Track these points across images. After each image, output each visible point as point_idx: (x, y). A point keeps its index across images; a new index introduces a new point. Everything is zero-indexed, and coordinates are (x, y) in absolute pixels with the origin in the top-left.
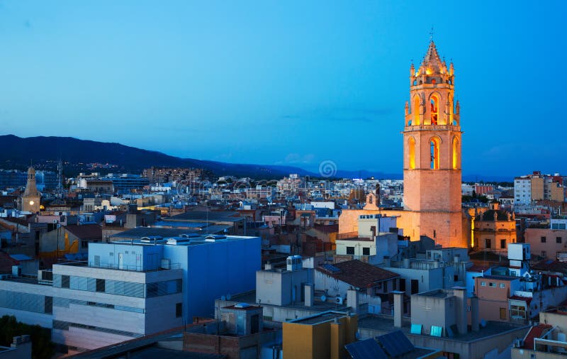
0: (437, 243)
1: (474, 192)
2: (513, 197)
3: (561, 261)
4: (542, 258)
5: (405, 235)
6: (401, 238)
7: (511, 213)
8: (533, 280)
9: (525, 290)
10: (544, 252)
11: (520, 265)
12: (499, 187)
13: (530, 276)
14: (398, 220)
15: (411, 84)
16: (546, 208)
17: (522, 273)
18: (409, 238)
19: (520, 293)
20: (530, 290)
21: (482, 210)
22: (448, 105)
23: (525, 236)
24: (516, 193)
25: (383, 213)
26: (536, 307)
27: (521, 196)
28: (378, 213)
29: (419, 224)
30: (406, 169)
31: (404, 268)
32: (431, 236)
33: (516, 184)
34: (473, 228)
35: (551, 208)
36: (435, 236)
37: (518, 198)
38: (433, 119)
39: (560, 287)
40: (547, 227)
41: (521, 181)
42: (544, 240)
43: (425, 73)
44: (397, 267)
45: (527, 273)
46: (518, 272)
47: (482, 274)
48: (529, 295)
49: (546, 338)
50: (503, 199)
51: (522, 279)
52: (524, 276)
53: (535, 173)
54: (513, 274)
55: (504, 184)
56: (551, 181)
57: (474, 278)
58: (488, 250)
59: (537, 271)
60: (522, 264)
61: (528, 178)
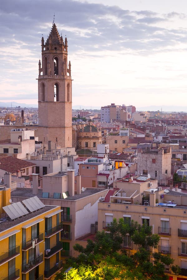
1: (79, 115)
2: (100, 118)
3: (125, 153)
4: (115, 152)
6: (37, 142)
7: (99, 127)
8: (110, 164)
9: (106, 170)
10: (116, 149)
19: (103, 172)
23: (107, 140)
24: (102, 116)
26: (111, 179)
30: (40, 102)
31: (39, 160)
35: (120, 124)
37: (103, 119)
39: (124, 167)
40: (118, 134)
41: (105, 109)
42: (116, 142)
43: (50, 44)
44: (35, 160)
47: (83, 162)
49: (116, 195)
51: (104, 164)
53: (112, 104)
54: (100, 161)
56: (120, 109)
57: (78, 164)
58: (86, 148)
59: (113, 159)
60: (105, 156)
61: (109, 107)
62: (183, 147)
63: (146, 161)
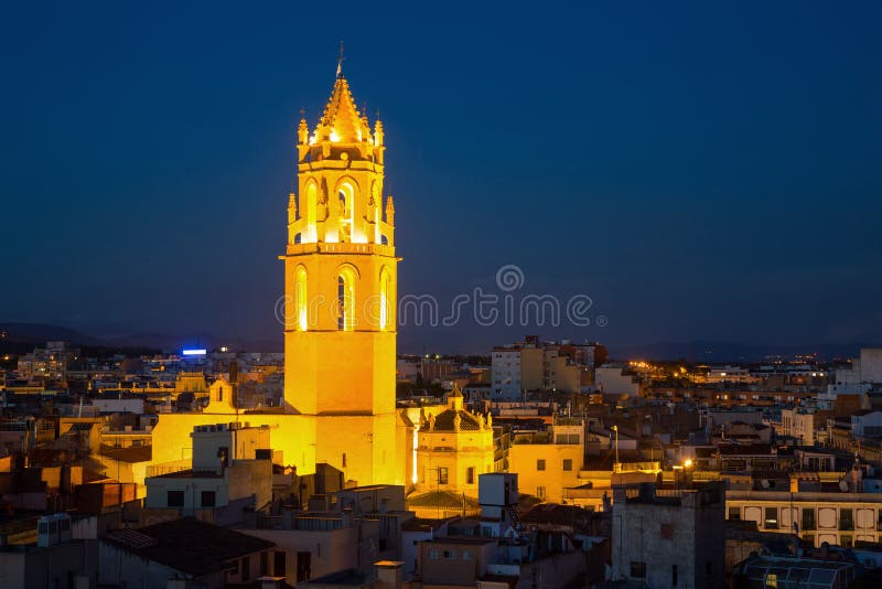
0: (347, 478)
1: (419, 375)
2: (489, 385)
3: (570, 503)
4: (538, 500)
5: (285, 465)
6: (278, 469)
7: (485, 416)
8: (521, 542)
9: (507, 563)
10: (541, 489)
11: (499, 515)
12: (466, 366)
13: (516, 535)
14: (273, 433)
15: (301, 158)
16: (547, 405)
17: (503, 530)
18: (294, 468)
19: (497, 569)
20: (516, 562)
21: (434, 411)
22: (372, 202)
23: (509, 459)
24: (494, 378)
25: (243, 419)
27: (504, 382)
28: (233, 419)
29: (313, 440)
30: (290, 331)
31: (284, 529)
32: (337, 465)
33: (494, 360)
34: (416, 446)
35: (555, 406)
36: (344, 464)
37: (498, 386)
38: (343, 232)
39: (567, 551)
40: (547, 440)
41: (505, 354)
42: (541, 465)
43: (326, 138)
44: (271, 528)
45: (511, 529)
46: (495, 528)
47: (430, 535)
48: (515, 570)
50: (471, 389)
51: (502, 542)
52: (507, 534)
53: (530, 339)
54: (487, 532)
55: (474, 361)
56: (555, 353)
57: (415, 543)
58: (442, 488)
59: (529, 525)
60: (503, 512)
61: (517, 348)
62: (765, 483)
63: (642, 531)
